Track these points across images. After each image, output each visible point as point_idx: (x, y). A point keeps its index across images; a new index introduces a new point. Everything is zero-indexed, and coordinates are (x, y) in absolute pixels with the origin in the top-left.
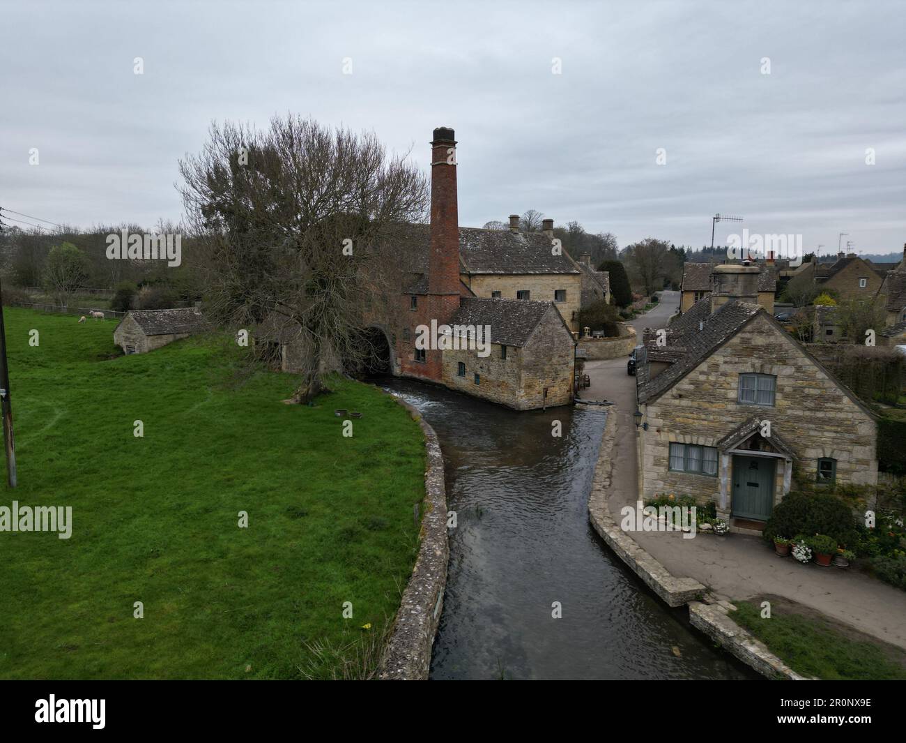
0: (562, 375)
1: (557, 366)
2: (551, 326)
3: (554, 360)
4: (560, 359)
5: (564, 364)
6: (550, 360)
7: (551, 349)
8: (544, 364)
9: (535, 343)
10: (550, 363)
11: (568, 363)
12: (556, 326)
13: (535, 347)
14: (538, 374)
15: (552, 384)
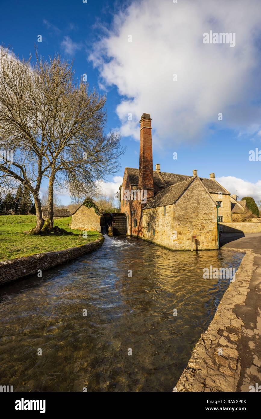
0: (207, 228)
1: (203, 221)
2: (196, 192)
3: (201, 216)
4: (205, 216)
5: (209, 220)
6: (197, 216)
7: (197, 208)
8: (192, 218)
9: (184, 202)
10: (197, 217)
11: (212, 219)
12: (200, 192)
13: (184, 205)
14: (187, 225)
15: (200, 234)
